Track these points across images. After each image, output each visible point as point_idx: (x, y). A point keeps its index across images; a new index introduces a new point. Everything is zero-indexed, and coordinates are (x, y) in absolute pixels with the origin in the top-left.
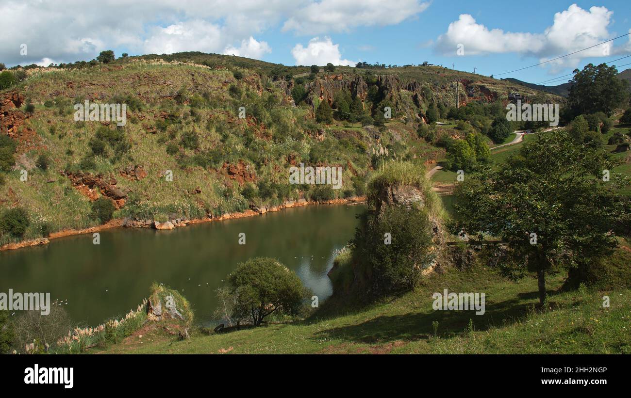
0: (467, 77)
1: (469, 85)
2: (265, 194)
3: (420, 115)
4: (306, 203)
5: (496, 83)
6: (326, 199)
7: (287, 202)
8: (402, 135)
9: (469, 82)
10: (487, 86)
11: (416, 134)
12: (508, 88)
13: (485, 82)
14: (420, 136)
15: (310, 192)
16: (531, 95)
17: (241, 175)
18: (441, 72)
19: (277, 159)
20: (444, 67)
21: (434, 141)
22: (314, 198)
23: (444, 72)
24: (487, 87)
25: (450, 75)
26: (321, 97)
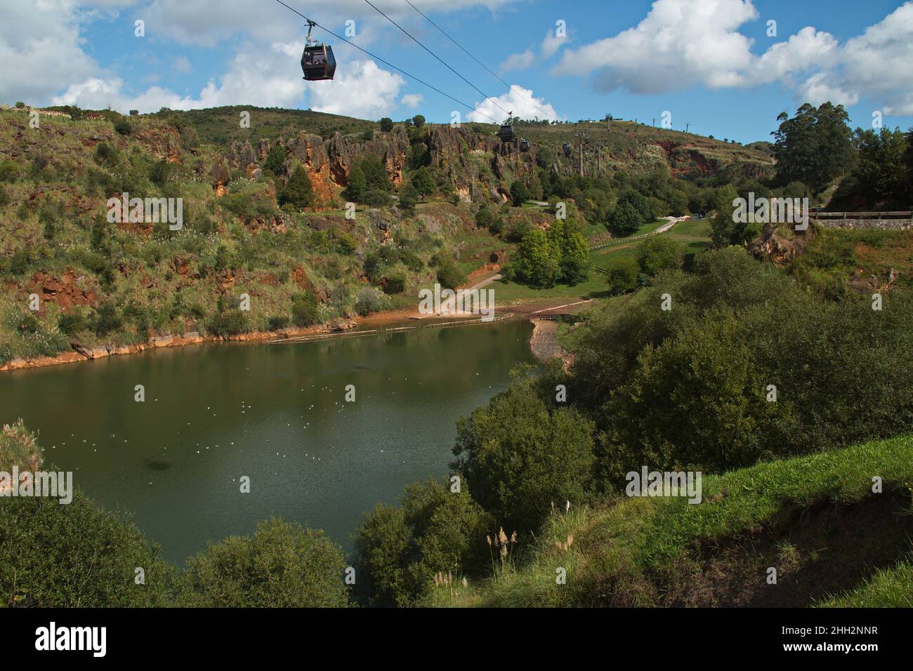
0: (671, 137)
1: (673, 150)
2: (106, 325)
3: (501, 191)
4: (198, 340)
5: (716, 147)
6: (235, 333)
7: (158, 339)
8: (443, 223)
9: (674, 146)
10: (701, 150)
11: (472, 222)
12: (734, 154)
13: (700, 144)
14: (479, 225)
15: (208, 320)
16: (768, 163)
17: (69, 294)
18: (631, 131)
19: (151, 266)
20: (640, 123)
21: (505, 233)
22: (213, 330)
23: (636, 131)
24: (701, 152)
25: (646, 134)
26: (307, 162)
